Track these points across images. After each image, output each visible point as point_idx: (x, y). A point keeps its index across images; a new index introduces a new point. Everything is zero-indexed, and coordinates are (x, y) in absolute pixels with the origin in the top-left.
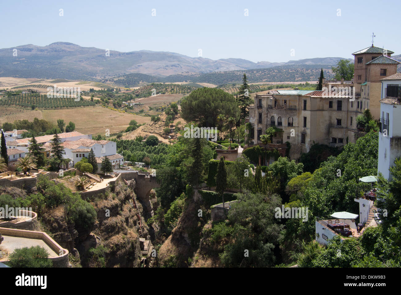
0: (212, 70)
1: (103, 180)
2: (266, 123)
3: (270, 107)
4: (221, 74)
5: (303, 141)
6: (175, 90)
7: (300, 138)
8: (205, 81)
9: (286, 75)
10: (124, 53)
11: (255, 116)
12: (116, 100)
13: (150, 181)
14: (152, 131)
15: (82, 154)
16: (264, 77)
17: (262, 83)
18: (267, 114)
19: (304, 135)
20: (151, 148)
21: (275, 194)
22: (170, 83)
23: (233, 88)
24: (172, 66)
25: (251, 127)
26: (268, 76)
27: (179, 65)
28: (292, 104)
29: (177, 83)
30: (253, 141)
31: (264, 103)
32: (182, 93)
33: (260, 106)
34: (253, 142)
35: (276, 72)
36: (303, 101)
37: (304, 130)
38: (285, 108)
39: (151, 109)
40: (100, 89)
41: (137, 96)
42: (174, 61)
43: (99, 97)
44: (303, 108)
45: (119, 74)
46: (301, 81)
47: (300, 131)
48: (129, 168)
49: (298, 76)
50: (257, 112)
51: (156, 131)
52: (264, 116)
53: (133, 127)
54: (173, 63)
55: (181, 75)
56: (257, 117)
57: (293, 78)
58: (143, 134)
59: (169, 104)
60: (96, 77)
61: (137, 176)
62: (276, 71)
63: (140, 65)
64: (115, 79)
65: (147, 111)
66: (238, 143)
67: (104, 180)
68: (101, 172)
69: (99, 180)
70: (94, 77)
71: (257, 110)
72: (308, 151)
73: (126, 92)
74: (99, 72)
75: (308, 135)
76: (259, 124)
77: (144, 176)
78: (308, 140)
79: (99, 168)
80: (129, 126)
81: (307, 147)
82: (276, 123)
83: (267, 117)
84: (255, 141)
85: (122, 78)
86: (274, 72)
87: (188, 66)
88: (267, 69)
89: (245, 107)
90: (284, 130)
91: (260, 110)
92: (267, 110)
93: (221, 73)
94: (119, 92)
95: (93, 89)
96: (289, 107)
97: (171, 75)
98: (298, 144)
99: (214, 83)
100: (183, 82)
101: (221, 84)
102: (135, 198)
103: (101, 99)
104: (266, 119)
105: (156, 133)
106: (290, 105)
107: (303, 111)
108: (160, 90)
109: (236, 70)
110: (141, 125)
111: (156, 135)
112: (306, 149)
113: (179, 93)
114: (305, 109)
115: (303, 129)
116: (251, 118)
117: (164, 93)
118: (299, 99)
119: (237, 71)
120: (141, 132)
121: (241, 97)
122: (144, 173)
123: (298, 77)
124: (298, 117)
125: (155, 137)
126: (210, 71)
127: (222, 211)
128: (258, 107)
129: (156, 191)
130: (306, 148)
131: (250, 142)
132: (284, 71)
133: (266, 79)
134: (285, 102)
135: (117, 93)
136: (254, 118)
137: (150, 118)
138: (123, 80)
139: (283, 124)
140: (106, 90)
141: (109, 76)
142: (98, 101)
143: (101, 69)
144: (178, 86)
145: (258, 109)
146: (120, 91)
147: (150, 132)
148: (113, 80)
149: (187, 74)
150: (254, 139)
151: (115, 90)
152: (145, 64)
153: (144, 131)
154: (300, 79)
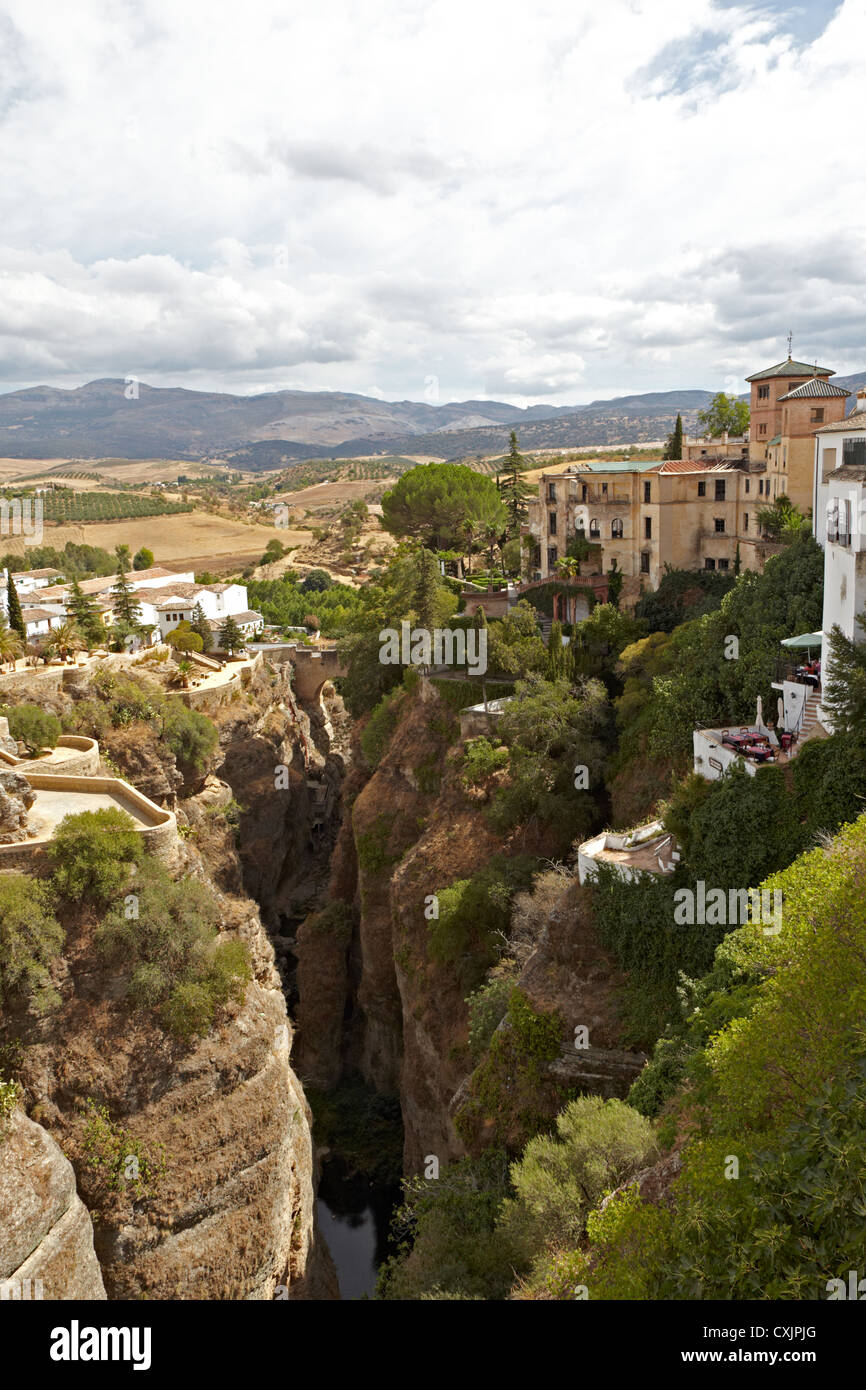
0: (433, 427)
1: (224, 666)
2: (565, 534)
3: (573, 501)
4: (449, 435)
5: (645, 568)
6: (358, 472)
7: (638, 563)
8: (417, 452)
9: (587, 433)
10: (245, 398)
11: (541, 520)
12: (235, 498)
13: (322, 664)
14: (317, 561)
15: (178, 613)
16: (542, 438)
17: (539, 452)
18: (567, 514)
19: (646, 557)
20: (316, 595)
21: (593, 680)
22: (346, 459)
23: (478, 464)
24: (348, 422)
25: (532, 543)
26: (552, 434)
27: (362, 419)
28: (620, 491)
29: (361, 458)
30: (539, 572)
31: (560, 492)
32: (373, 478)
33: (551, 499)
34: (539, 575)
35: (567, 428)
36: (643, 485)
37: (647, 545)
38: (604, 501)
39: (309, 514)
40: (200, 477)
41: (279, 488)
42: (351, 412)
43: (199, 495)
44: (643, 500)
45: (237, 444)
46: (620, 444)
47: (638, 548)
48: (275, 640)
49: (612, 433)
50: (545, 511)
51: (325, 561)
52: (560, 520)
53: (275, 553)
54: (349, 416)
55: (369, 440)
56: (546, 523)
57: (602, 440)
58: (298, 567)
59: (346, 502)
60: (188, 450)
61: (294, 655)
62: (566, 424)
63: (281, 422)
64: (230, 456)
65: (300, 519)
66: (505, 577)
67: (228, 665)
68: (221, 650)
69: (217, 666)
70: (185, 452)
71: (545, 506)
72: (656, 588)
73: (256, 481)
74: (193, 440)
75: (654, 554)
76: (552, 538)
77: (310, 653)
78: (655, 565)
79: (216, 639)
80: (266, 552)
81: (654, 582)
82: (587, 534)
83: (567, 520)
84: (544, 572)
85: (244, 452)
86: (562, 427)
87: (380, 421)
88: (547, 422)
89: (515, 503)
90: (603, 546)
91: (553, 508)
92: (567, 506)
93: (452, 432)
94: (240, 482)
95: (184, 477)
96: (614, 497)
97: (347, 442)
98: (634, 575)
99: (436, 454)
100: (372, 455)
101: (453, 457)
102: (293, 700)
103: (204, 498)
104: (564, 526)
105: (324, 565)
106: (616, 494)
107: (643, 506)
108: (327, 475)
109: (484, 424)
110: (291, 549)
111: (324, 569)
112: (650, 584)
113: (366, 479)
114: (647, 500)
115: (644, 542)
116: (534, 525)
117: (334, 481)
118: (635, 481)
119: (485, 427)
120: (293, 564)
121: (506, 481)
122: (308, 648)
123: (612, 436)
124: (634, 518)
125: (323, 572)
126: (428, 430)
127: (484, 718)
128: (547, 500)
129: (334, 684)
130: (651, 582)
131: (532, 575)
132: (584, 423)
133: (547, 443)
134: (605, 487)
135: (235, 483)
136: (539, 524)
137: (310, 534)
138: (247, 455)
139: (603, 534)
140: (212, 477)
141: (217, 448)
142: (197, 501)
143: (198, 433)
144: (363, 463)
145: (548, 504)
146: (241, 479)
147: (312, 564)
148: (225, 456)
149: (380, 438)
150: (540, 567)
151: (231, 477)
152: (290, 421)
153: (300, 562)
154: (617, 439)
